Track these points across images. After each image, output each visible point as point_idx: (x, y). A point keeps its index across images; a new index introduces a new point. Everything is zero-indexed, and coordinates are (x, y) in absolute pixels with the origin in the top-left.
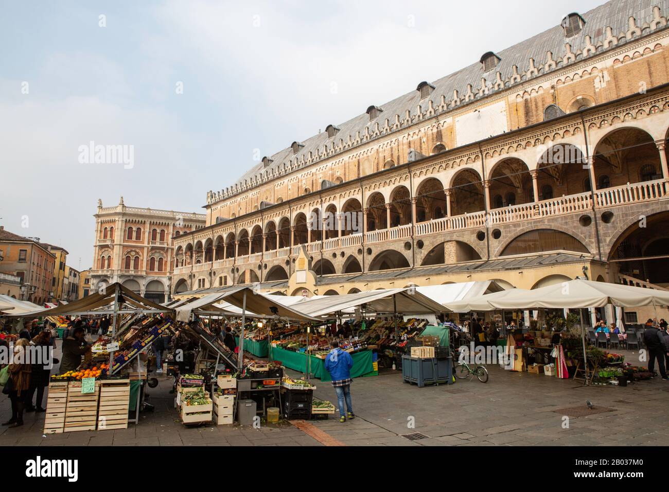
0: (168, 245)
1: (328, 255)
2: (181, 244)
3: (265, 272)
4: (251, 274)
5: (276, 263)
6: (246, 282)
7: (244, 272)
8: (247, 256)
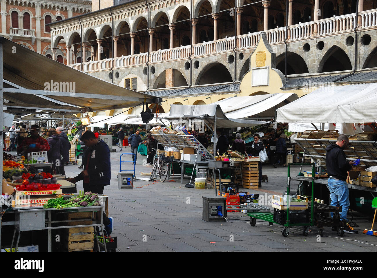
0: (36, 35)
1: (296, 47)
2: (62, 34)
3: (197, 72)
4: (174, 75)
5: (213, 59)
6: (166, 85)
7: (164, 72)
8: (168, 50)
